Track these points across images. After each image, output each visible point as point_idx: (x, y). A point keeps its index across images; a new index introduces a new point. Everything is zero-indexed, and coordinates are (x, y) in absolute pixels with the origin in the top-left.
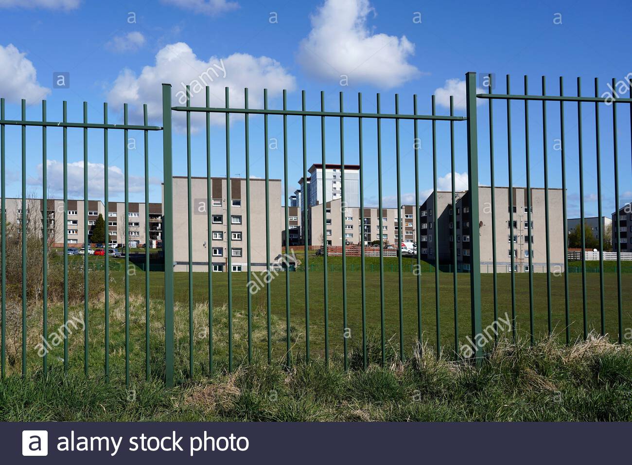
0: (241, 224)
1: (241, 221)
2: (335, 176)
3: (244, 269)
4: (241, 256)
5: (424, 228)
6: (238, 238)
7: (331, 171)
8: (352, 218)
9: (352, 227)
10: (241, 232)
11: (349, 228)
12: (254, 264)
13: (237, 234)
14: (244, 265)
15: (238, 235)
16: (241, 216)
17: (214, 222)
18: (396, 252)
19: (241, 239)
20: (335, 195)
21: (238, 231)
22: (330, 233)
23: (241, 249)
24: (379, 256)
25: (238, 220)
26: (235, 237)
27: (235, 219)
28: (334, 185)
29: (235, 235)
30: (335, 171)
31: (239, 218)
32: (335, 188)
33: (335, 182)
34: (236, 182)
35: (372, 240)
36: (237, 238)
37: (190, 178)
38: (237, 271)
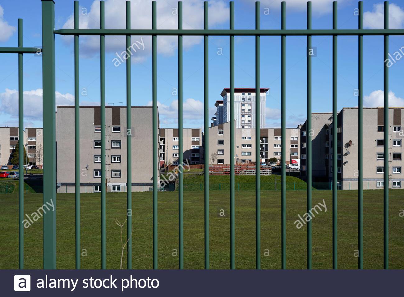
0: (120, 148)
1: (120, 145)
2: (243, 99)
3: (123, 189)
4: (120, 177)
5: (304, 147)
6: (118, 160)
7: (240, 94)
8: (250, 138)
9: (250, 146)
10: (120, 156)
11: (248, 146)
12: (133, 184)
13: (116, 157)
14: (123, 185)
15: (118, 158)
16: (120, 141)
17: (95, 147)
18: (271, 170)
19: (121, 162)
20: (243, 116)
21: (118, 154)
22: (223, 152)
23: (120, 171)
24: (255, 174)
25: (118, 144)
26: (115, 160)
27: (115, 143)
28: (243, 108)
29: (115, 158)
30: (244, 94)
31: (119, 143)
32: (243, 110)
33: (243, 105)
34: (116, 110)
35: (269, 158)
36: (116, 161)
37: (77, 107)
38: (116, 191)
